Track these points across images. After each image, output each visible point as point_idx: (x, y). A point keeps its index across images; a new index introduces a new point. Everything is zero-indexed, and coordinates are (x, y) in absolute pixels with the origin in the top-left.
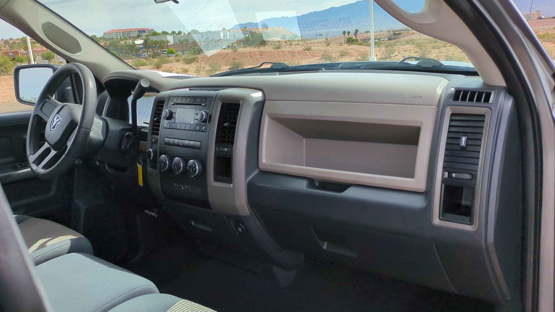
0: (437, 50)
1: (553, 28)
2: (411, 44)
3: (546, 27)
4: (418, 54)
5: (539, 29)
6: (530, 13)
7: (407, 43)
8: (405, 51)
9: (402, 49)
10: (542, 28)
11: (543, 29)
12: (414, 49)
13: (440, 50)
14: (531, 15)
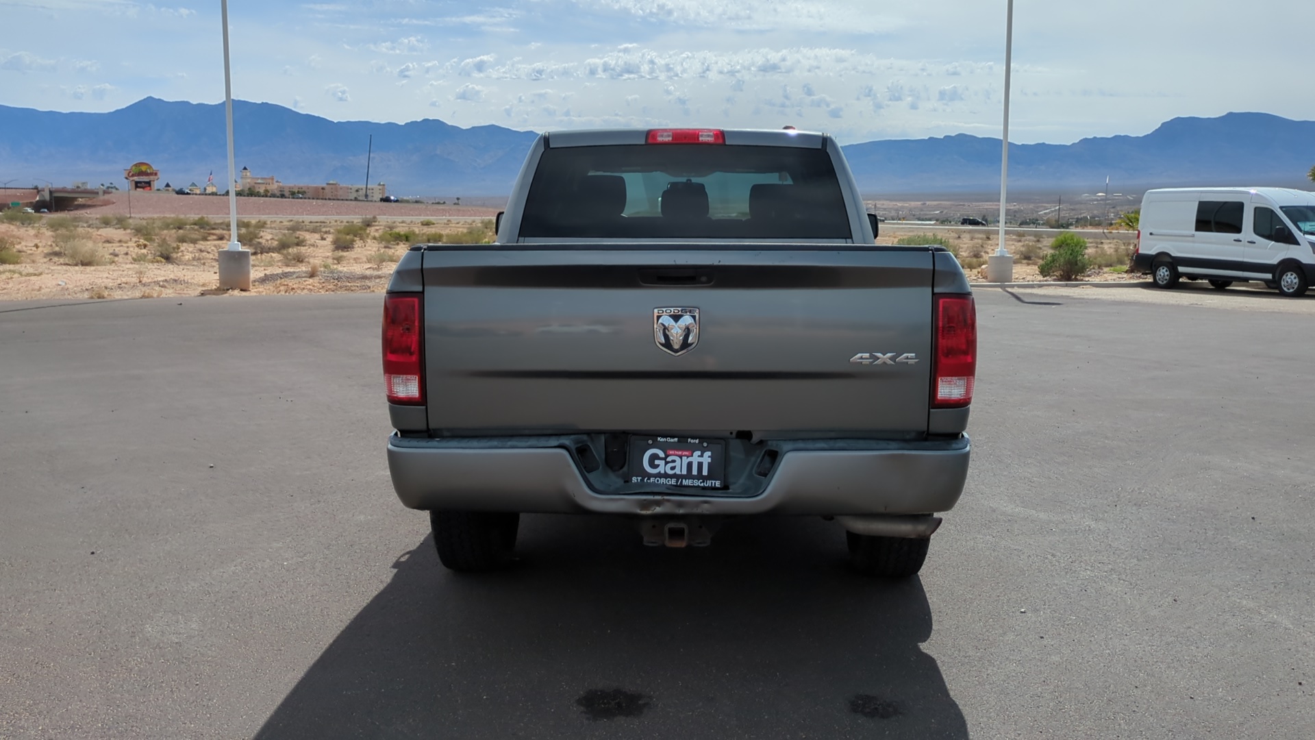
0: (192, 245)
1: (419, 221)
2: (119, 228)
3: (408, 219)
4: (149, 250)
5: (394, 222)
6: (365, 186)
7: (106, 223)
8: (108, 241)
9: (99, 237)
10: (400, 220)
11: (403, 222)
12: (131, 239)
13: (198, 246)
14: (368, 191)
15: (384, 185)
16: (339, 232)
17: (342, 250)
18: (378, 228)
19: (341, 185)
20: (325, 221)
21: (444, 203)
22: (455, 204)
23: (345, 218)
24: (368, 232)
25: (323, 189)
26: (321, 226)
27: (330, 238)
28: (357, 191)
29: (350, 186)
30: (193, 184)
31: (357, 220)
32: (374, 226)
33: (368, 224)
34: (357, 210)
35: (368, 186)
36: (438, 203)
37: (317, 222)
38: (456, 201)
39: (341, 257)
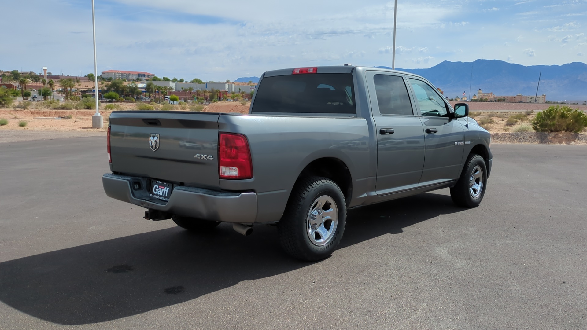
6: (535, 96)
14: (537, 98)
15: (545, 95)
16: (512, 117)
17: (509, 126)
18: (533, 116)
19: (524, 96)
20: (508, 112)
21: (577, 103)
22: (583, 104)
23: (518, 111)
24: (528, 117)
25: (515, 97)
26: (505, 114)
27: (506, 120)
28: (531, 98)
29: (528, 96)
30: (457, 97)
31: (523, 112)
32: (531, 115)
33: (528, 114)
34: (525, 107)
35: (537, 96)
36: (574, 104)
37: (504, 113)
38: (584, 103)
39: (508, 129)
